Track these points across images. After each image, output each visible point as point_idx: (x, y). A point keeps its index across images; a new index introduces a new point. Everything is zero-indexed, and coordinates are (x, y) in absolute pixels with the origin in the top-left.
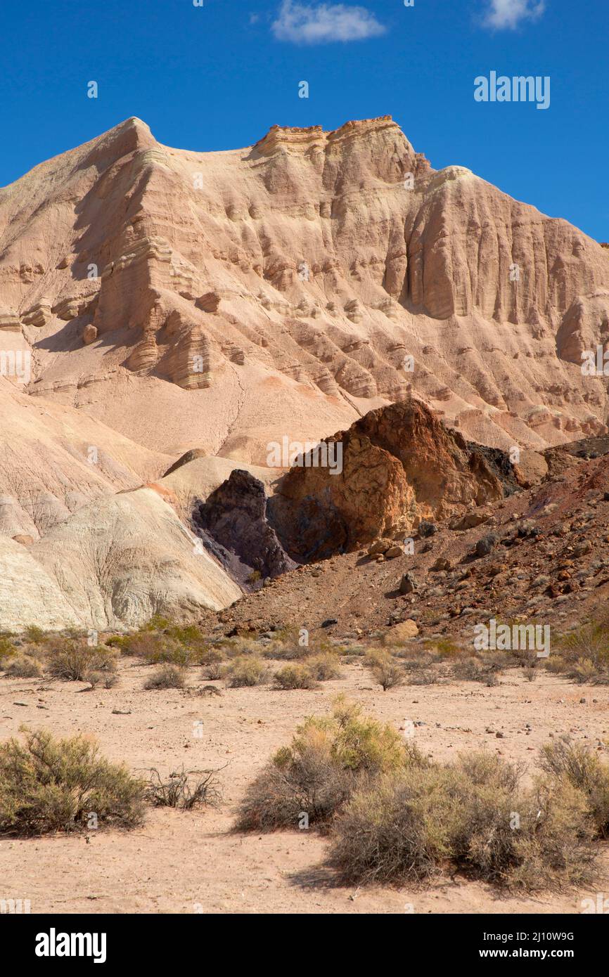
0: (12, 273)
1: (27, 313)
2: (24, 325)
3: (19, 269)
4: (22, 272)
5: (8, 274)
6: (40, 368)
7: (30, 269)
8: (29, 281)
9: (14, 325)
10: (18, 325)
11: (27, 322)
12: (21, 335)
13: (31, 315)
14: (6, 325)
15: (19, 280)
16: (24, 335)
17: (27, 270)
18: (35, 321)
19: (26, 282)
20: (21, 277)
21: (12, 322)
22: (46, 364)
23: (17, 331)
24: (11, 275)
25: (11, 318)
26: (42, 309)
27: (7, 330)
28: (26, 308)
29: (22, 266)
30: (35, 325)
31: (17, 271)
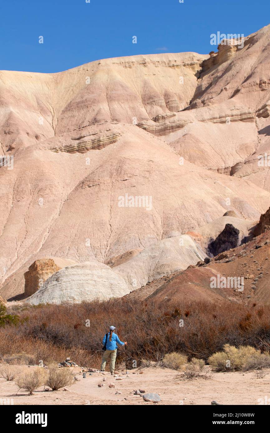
0: (254, 85)
1: (259, 110)
2: (257, 118)
3: (258, 82)
4: (260, 84)
5: (252, 86)
6: (259, 145)
7: (265, 82)
8: (265, 90)
9: (250, 118)
10: (253, 118)
11: (259, 116)
12: (254, 124)
13: (261, 112)
14: (245, 119)
15: (259, 89)
16: (256, 124)
17: (264, 83)
18: (263, 115)
19: (263, 90)
20: (260, 87)
21: (249, 117)
22: (264, 142)
23: (252, 121)
24: (254, 87)
25: (248, 115)
26: (268, 107)
27: (246, 122)
28: (260, 107)
29: (260, 81)
30: (264, 117)
31: (257, 84)
